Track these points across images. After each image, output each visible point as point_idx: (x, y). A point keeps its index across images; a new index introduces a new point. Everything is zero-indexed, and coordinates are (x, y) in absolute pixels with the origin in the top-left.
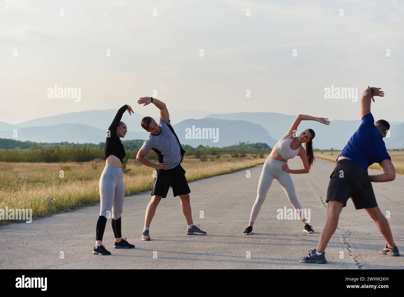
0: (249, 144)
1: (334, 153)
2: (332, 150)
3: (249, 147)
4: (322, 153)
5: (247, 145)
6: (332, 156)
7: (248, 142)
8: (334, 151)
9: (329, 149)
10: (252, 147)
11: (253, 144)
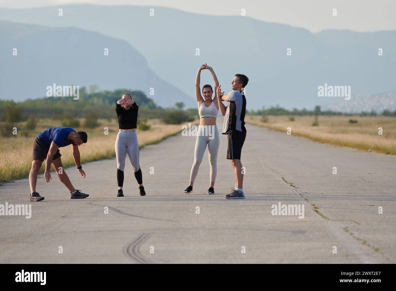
0: (97, 91)
1: (321, 118)
2: (318, 112)
3: (95, 100)
4: (292, 120)
5: (90, 96)
6: (316, 128)
7: (93, 87)
8: (323, 114)
9: (311, 108)
10: (104, 100)
11: (107, 93)
